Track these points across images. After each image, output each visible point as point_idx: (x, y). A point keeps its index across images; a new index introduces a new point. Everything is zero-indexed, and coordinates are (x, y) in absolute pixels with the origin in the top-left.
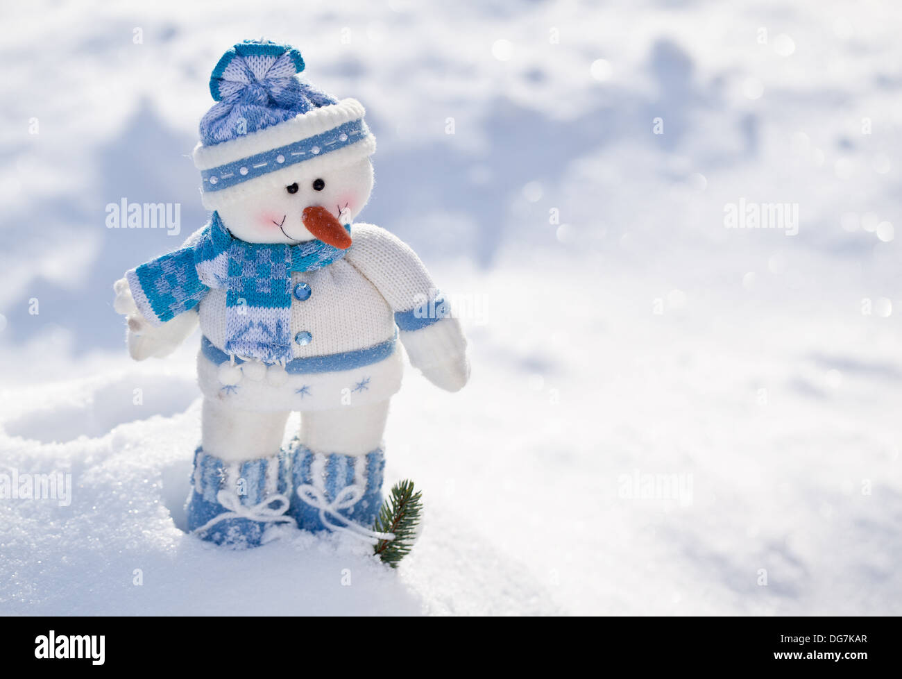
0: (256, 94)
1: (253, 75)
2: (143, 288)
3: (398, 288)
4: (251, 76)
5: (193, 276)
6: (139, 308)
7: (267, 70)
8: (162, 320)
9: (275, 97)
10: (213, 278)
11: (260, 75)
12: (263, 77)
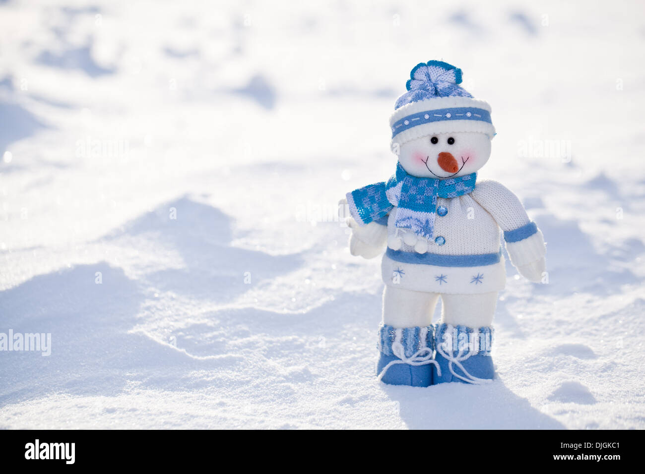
0: (427, 85)
1: (429, 77)
2: (355, 203)
3: (505, 216)
4: (428, 77)
5: (384, 197)
6: (352, 214)
7: (438, 75)
8: (365, 223)
9: (439, 90)
10: (395, 198)
11: (433, 78)
12: (435, 78)
